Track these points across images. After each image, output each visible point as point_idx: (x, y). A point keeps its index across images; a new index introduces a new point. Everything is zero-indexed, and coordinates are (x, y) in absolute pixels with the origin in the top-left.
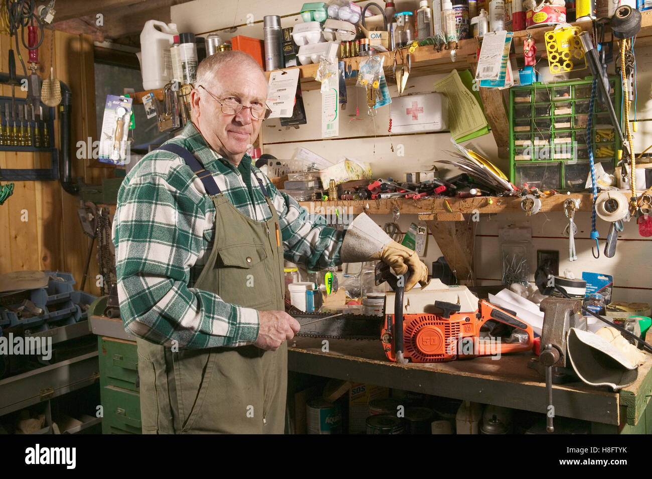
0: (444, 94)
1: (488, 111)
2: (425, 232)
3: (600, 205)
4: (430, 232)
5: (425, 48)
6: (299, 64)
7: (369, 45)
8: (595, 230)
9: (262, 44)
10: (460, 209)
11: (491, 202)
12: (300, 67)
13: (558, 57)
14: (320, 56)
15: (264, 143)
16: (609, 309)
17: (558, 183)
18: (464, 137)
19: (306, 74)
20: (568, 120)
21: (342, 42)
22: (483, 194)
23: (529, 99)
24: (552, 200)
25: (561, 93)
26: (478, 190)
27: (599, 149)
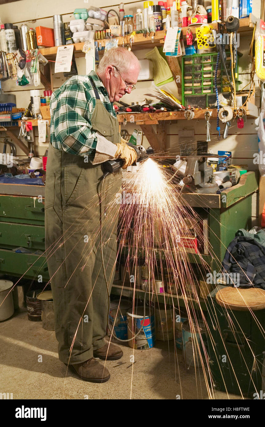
0: (151, 60)
1: (172, 69)
2: (142, 134)
3: (220, 114)
4: (144, 134)
5: (139, 35)
6: (73, 43)
7: (110, 33)
8: (218, 126)
9: (53, 31)
10: (156, 118)
11: (171, 114)
12: (74, 44)
13: (202, 41)
14: (84, 38)
15: (54, 87)
16: (229, 167)
17: (205, 105)
18: (161, 83)
19: (77, 49)
20: (210, 73)
21: (96, 31)
22: (168, 111)
23: (192, 62)
24: (200, 112)
25: (206, 59)
26: (165, 108)
27: (224, 87)
